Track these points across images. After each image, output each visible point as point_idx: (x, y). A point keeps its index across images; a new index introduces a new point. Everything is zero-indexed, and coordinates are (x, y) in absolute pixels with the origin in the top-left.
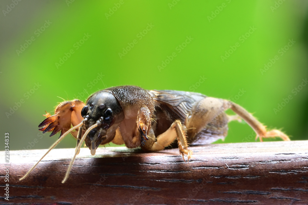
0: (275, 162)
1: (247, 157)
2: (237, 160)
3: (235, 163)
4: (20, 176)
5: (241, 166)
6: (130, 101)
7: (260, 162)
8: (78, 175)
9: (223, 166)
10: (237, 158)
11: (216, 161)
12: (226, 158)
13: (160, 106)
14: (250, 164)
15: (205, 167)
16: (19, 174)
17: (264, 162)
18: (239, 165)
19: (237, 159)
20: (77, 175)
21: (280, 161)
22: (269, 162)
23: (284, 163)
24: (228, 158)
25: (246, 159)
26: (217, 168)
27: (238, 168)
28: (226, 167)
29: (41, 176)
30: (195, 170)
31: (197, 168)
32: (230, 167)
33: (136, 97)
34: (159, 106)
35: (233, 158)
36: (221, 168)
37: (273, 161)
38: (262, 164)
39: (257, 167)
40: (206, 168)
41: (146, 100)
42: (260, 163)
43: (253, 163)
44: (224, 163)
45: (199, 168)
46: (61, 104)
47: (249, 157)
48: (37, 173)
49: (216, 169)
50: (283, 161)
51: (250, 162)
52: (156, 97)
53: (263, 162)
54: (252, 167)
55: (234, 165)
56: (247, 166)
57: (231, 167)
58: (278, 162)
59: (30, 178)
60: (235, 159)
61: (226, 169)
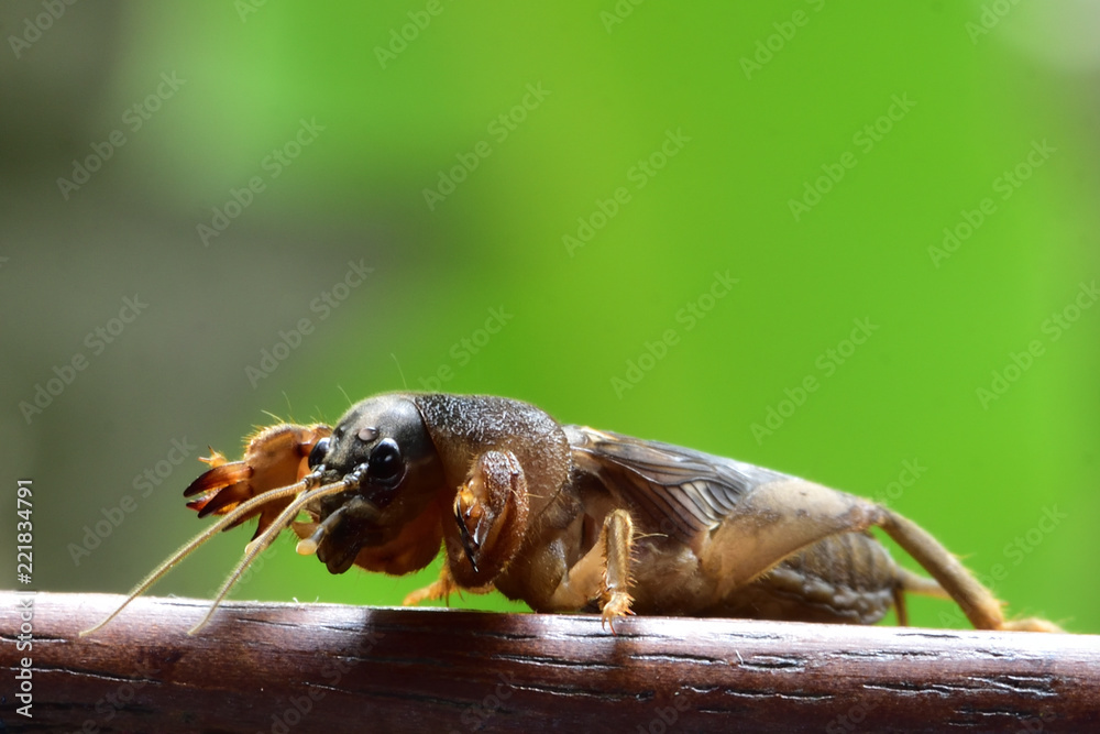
0: (889, 657)
1: (808, 638)
2: (773, 644)
3: (764, 652)
4: (99, 641)
5: (783, 660)
6: (472, 434)
7: (844, 652)
8: (278, 652)
9: (728, 656)
10: (778, 637)
11: (711, 643)
12: (742, 636)
13: (599, 472)
14: (811, 658)
15: (670, 655)
16: (97, 638)
17: (857, 654)
18: (774, 658)
19: (776, 641)
20: (273, 651)
21: (904, 654)
22: (870, 655)
23: (917, 663)
24: (748, 637)
25: (804, 641)
26: (707, 662)
27: (771, 665)
28: (734, 661)
29: (163, 650)
30: (639, 664)
31: (647, 658)
32: (746, 663)
33: (499, 426)
34: (595, 473)
35: (765, 637)
36: (718, 665)
37: (884, 652)
38: (846, 661)
39: (830, 667)
40: (673, 659)
41: (532, 441)
42: (842, 656)
43: (821, 654)
44: (731, 649)
45: (654, 658)
46: (268, 431)
47: (814, 638)
48: (154, 639)
49: (702, 665)
50: (914, 654)
51: (811, 652)
52: (592, 446)
53: (852, 654)
54: (817, 665)
55: (761, 657)
56: (801, 663)
57: (751, 661)
58: (897, 656)
59: (129, 651)
60: (768, 640)
61: (734, 665)
